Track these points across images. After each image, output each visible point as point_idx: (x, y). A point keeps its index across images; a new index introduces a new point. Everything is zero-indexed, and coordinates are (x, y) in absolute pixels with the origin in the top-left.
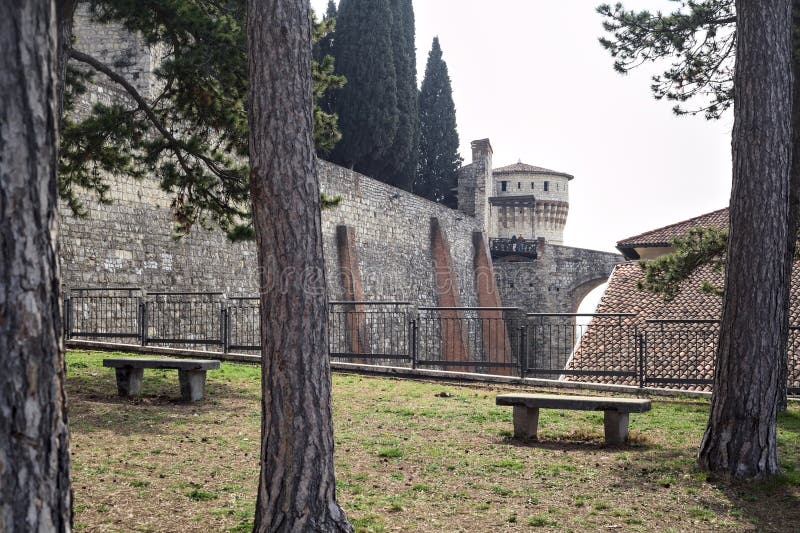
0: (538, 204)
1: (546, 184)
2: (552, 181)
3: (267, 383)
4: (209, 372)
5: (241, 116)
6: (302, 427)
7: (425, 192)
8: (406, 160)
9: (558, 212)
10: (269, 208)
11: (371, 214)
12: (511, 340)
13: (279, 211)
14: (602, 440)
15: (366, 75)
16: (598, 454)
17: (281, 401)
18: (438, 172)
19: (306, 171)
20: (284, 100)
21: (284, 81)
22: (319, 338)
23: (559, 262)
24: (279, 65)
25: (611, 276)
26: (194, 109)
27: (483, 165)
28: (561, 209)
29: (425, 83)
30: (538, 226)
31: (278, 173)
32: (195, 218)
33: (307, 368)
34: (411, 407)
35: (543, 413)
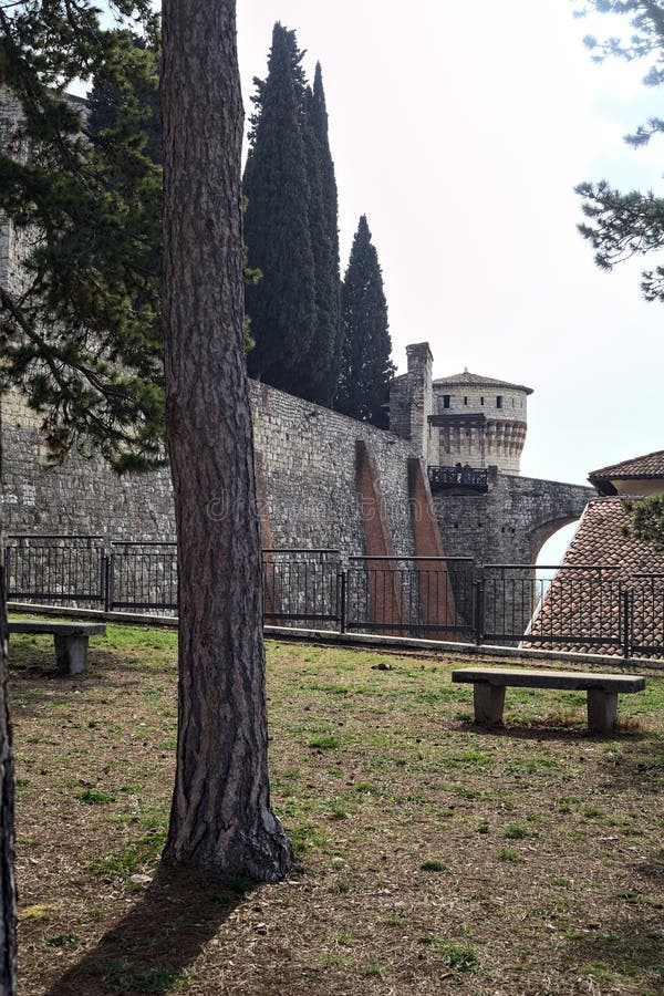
0: (489, 424)
1: (499, 399)
2: (506, 395)
3: (185, 662)
4: (91, 639)
5: (129, 317)
6: (229, 716)
7: (348, 409)
8: (326, 369)
9: (513, 435)
10: (190, 445)
11: (283, 436)
12: (455, 593)
13: (203, 449)
14: (584, 726)
15: (277, 264)
16: (581, 744)
17: (204, 686)
18: (365, 383)
19: (237, 399)
20: (210, 310)
21: (209, 286)
22: (251, 606)
23: (514, 496)
24: (203, 266)
25: (583, 516)
26: (71, 308)
27: (422, 375)
28: (518, 430)
29: (349, 273)
30: (489, 451)
31: (202, 401)
32: (71, 443)
33: (236, 644)
34: (343, 682)
35: (510, 692)
